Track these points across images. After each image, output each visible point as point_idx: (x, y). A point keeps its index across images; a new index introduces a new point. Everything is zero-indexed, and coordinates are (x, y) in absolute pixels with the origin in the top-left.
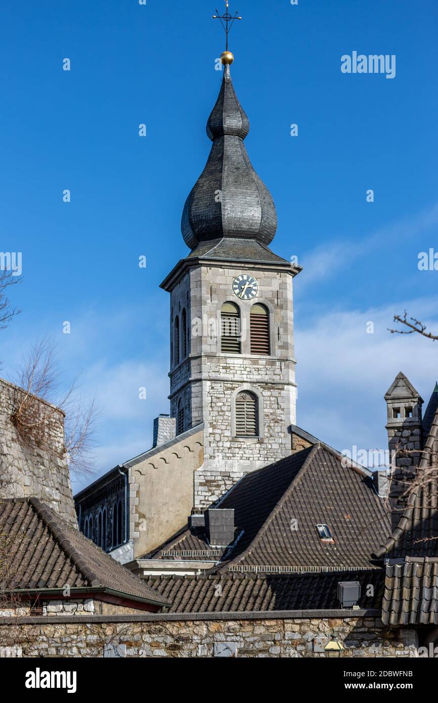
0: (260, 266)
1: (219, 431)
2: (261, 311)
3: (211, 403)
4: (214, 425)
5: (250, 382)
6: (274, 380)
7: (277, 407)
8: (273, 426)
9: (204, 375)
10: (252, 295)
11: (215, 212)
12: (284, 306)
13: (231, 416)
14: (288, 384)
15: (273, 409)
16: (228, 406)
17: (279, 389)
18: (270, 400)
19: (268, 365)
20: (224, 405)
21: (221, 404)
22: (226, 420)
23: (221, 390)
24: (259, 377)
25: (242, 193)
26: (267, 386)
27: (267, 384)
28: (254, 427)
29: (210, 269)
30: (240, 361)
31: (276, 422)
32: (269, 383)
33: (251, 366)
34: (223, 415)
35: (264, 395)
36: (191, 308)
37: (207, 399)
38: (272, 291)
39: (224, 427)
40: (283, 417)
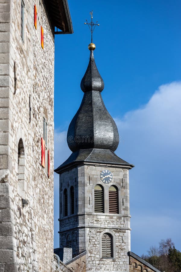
0: (114, 166)
1: (94, 255)
2: (114, 190)
3: (90, 240)
4: (91, 252)
5: (109, 229)
6: (121, 227)
7: (122, 242)
8: (120, 252)
9: (86, 225)
10: (110, 181)
11: (90, 134)
12: (126, 187)
13: (100, 247)
14: (128, 229)
15: (120, 243)
16: (98, 241)
17: (123, 232)
18: (119, 238)
19: (118, 219)
20: (96, 241)
21: (94, 240)
22: (97, 249)
23: (94, 233)
24: (113, 226)
25: (104, 124)
26: (117, 231)
27: (117, 229)
28: (110, 252)
29: (89, 167)
30: (104, 217)
31: (121, 250)
32: (119, 229)
33: (109, 220)
34: (96, 247)
35: (115, 235)
36: (79, 188)
37: (87, 238)
38: (120, 179)
39: (96, 253)
40: (125, 247)
